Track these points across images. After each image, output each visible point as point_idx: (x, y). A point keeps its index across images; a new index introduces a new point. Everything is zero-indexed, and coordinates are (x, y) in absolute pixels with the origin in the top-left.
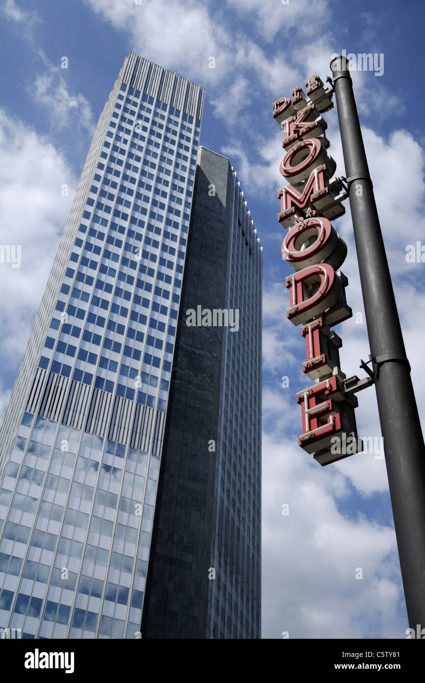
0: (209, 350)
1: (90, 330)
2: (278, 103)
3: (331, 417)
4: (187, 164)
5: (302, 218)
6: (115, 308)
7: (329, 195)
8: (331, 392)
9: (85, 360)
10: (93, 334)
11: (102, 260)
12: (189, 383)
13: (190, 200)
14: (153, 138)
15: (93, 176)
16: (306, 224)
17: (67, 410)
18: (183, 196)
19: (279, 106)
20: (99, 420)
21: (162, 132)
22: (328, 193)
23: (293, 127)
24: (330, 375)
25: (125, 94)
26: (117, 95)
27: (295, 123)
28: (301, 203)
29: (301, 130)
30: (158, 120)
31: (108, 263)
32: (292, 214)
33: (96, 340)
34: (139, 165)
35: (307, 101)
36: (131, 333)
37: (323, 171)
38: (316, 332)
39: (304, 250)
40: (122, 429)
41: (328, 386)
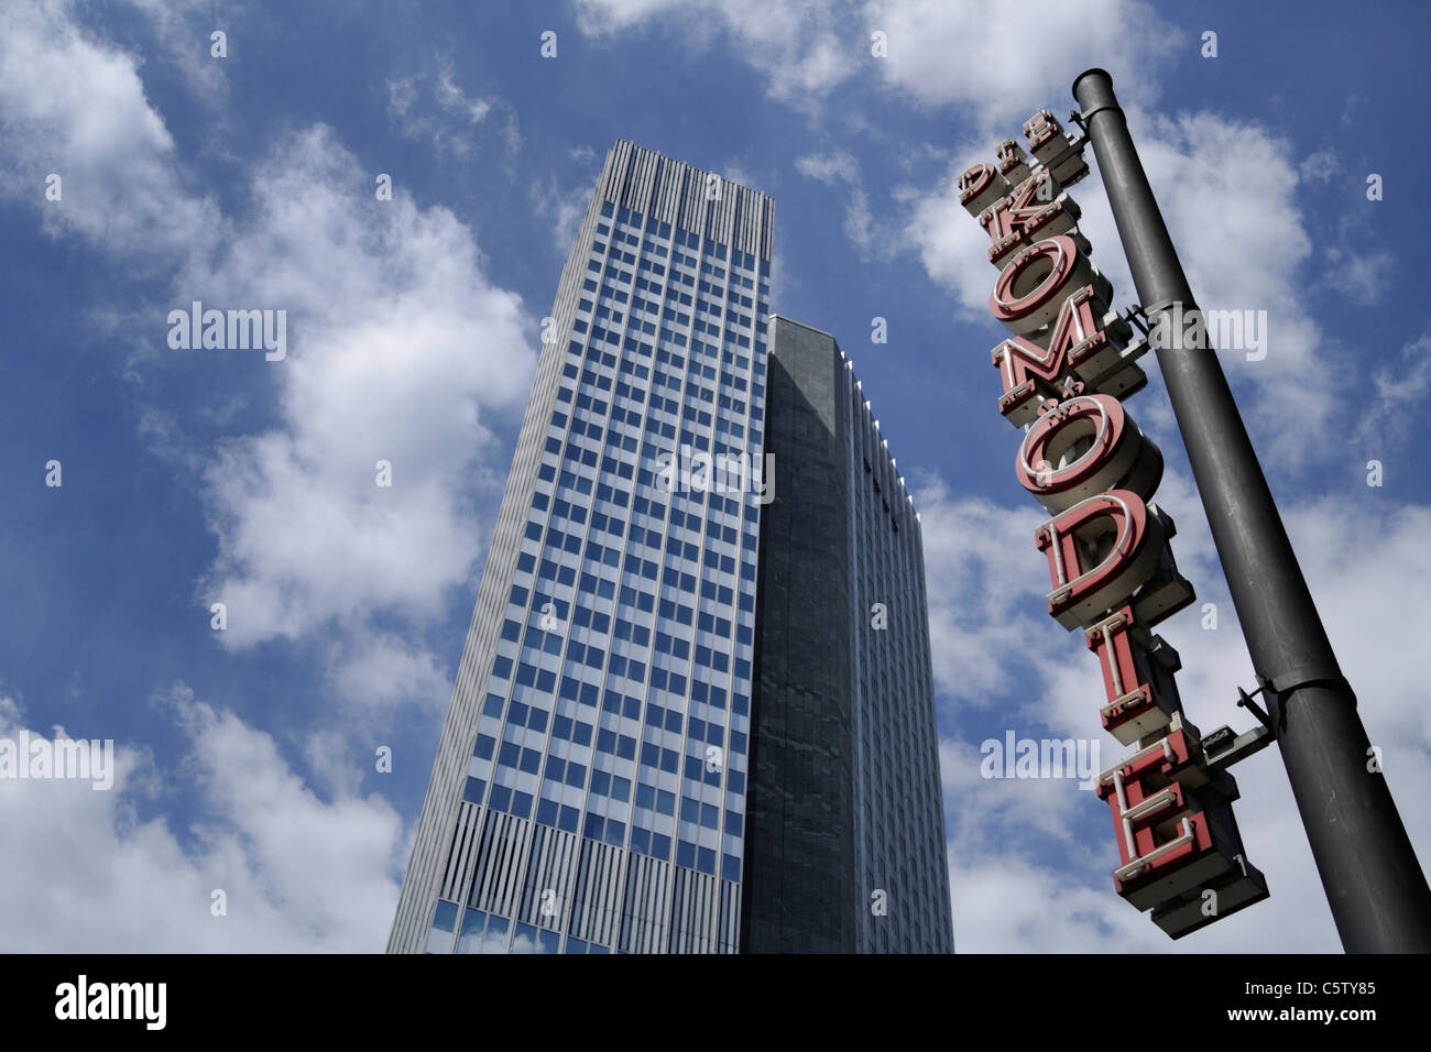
0: (823, 741)
1: (568, 714)
2: (968, 176)
3: (1185, 821)
4: (749, 353)
5: (1054, 402)
6: (617, 665)
7: (1108, 348)
8: (1177, 767)
9: (559, 780)
10: (574, 723)
11: (584, 565)
12: (786, 816)
13: (760, 426)
14: (675, 305)
15: (555, 392)
16: (1065, 412)
17: (529, 890)
18: (744, 420)
19: (970, 182)
20: (597, 908)
21: (693, 292)
22: (1107, 344)
23: (1008, 218)
24: (1165, 731)
25: (611, 223)
26: (595, 224)
27: (1011, 210)
28: (1049, 370)
29: (1027, 223)
30: (682, 268)
31: (598, 569)
32: (1030, 395)
33: (582, 734)
34: (649, 363)
35: (1031, 166)
36: (655, 716)
37: (1088, 298)
38: (1122, 639)
39: (1067, 469)
40: (649, 926)
41: (1167, 753)
